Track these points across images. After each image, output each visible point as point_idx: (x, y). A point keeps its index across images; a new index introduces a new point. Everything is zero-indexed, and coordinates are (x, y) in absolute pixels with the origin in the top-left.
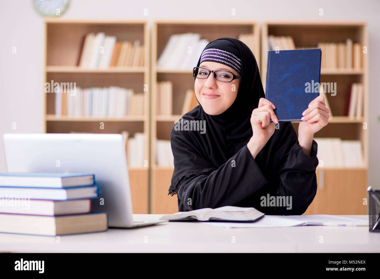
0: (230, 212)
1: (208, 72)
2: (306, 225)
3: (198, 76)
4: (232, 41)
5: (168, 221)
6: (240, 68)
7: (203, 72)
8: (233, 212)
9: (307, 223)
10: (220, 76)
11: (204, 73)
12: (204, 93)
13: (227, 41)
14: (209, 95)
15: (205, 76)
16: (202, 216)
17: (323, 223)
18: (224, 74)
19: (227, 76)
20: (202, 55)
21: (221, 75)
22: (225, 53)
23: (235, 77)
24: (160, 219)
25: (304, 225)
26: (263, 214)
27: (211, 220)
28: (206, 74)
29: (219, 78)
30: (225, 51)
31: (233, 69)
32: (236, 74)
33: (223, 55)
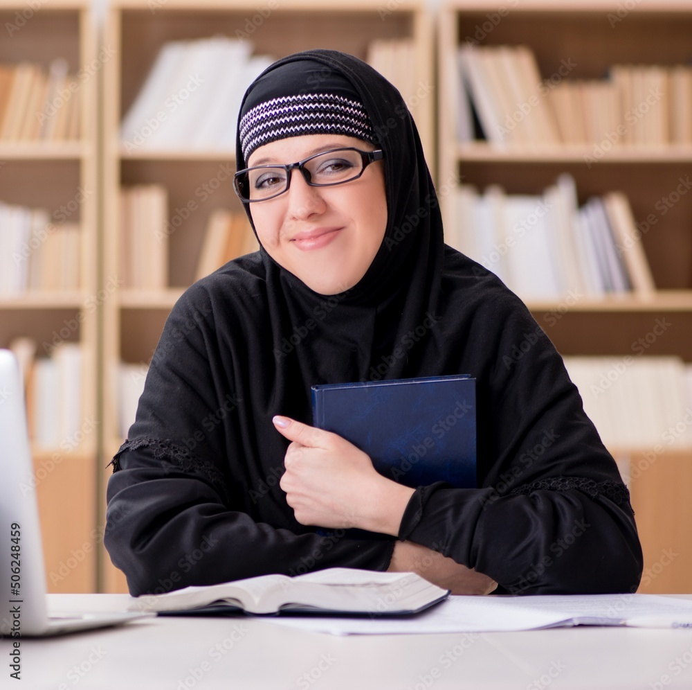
0: (343, 585)
1: (284, 174)
2: (575, 626)
3: (255, 194)
4: (314, 60)
5: (155, 614)
6: (366, 127)
7: (267, 176)
8: (353, 585)
9: (578, 618)
10: (323, 170)
11: (268, 180)
12: (292, 236)
13: (300, 62)
14: (314, 237)
15: (277, 188)
16: (257, 600)
17: (625, 620)
18: (331, 162)
19: (342, 165)
20: (242, 133)
21: (323, 166)
22: (309, 101)
23: (367, 159)
24: (130, 610)
25: (570, 624)
26: (445, 592)
27: (287, 612)
28: (276, 180)
29: (321, 178)
30: (310, 95)
31: (351, 138)
32: (365, 148)
33: (308, 107)
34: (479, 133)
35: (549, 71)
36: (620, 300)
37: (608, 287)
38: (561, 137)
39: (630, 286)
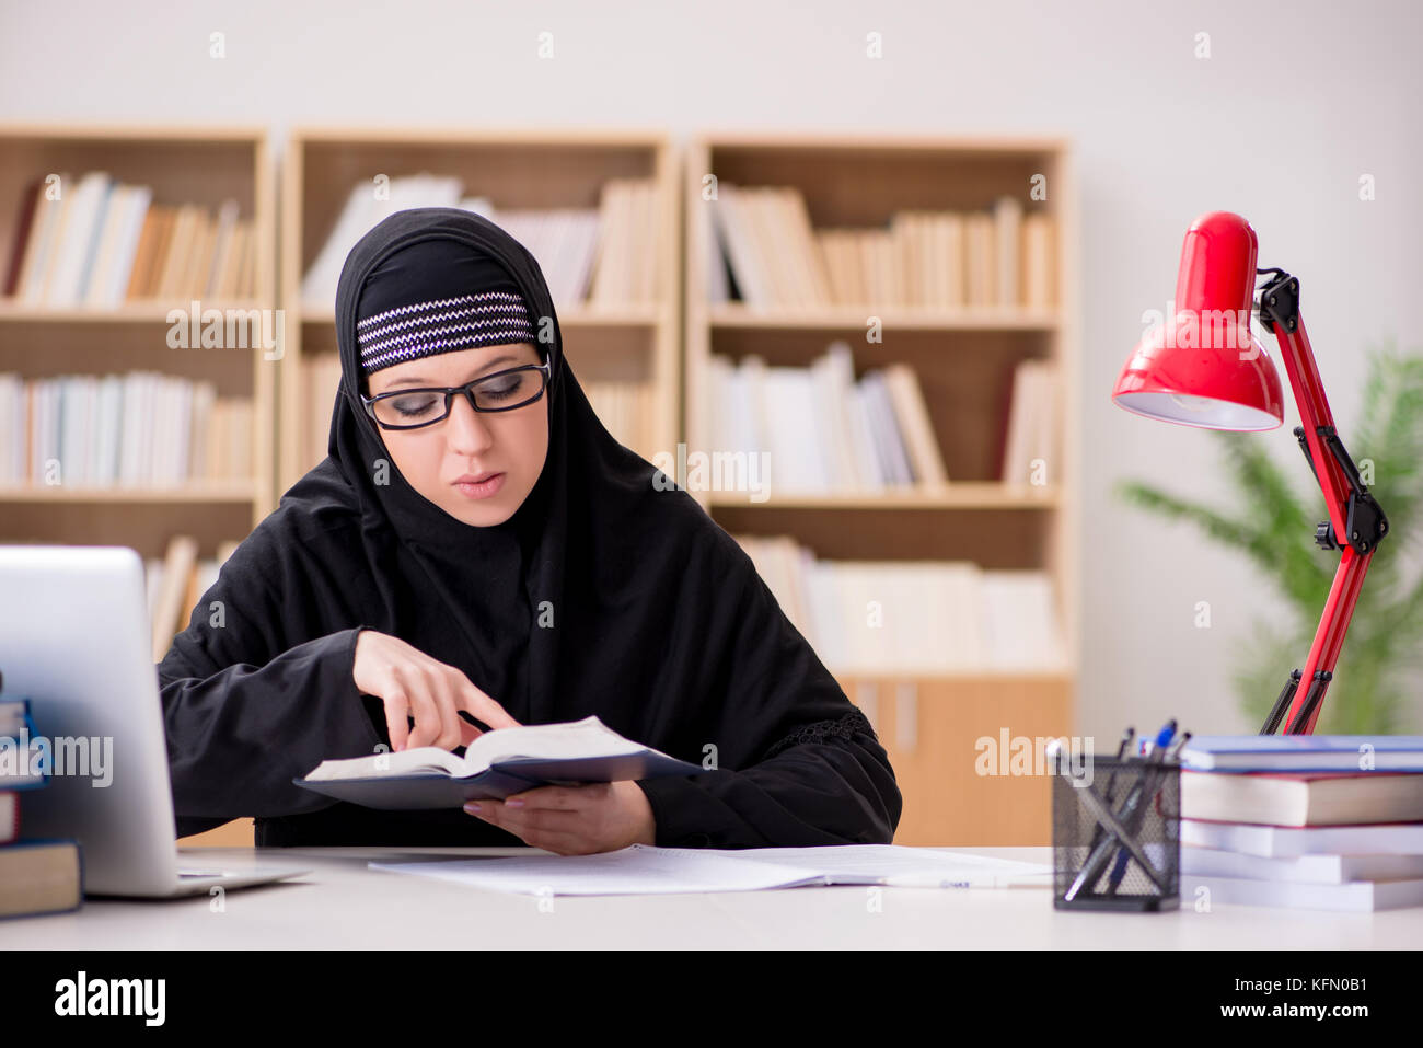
1: (441, 398)
2: (826, 885)
25: (821, 882)
34: (735, 293)
35: (823, 218)
36: (904, 495)
37: (888, 478)
38: (834, 297)
39: (915, 477)
